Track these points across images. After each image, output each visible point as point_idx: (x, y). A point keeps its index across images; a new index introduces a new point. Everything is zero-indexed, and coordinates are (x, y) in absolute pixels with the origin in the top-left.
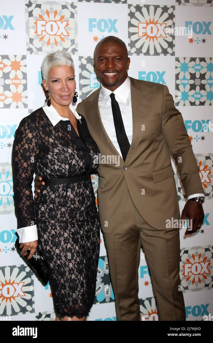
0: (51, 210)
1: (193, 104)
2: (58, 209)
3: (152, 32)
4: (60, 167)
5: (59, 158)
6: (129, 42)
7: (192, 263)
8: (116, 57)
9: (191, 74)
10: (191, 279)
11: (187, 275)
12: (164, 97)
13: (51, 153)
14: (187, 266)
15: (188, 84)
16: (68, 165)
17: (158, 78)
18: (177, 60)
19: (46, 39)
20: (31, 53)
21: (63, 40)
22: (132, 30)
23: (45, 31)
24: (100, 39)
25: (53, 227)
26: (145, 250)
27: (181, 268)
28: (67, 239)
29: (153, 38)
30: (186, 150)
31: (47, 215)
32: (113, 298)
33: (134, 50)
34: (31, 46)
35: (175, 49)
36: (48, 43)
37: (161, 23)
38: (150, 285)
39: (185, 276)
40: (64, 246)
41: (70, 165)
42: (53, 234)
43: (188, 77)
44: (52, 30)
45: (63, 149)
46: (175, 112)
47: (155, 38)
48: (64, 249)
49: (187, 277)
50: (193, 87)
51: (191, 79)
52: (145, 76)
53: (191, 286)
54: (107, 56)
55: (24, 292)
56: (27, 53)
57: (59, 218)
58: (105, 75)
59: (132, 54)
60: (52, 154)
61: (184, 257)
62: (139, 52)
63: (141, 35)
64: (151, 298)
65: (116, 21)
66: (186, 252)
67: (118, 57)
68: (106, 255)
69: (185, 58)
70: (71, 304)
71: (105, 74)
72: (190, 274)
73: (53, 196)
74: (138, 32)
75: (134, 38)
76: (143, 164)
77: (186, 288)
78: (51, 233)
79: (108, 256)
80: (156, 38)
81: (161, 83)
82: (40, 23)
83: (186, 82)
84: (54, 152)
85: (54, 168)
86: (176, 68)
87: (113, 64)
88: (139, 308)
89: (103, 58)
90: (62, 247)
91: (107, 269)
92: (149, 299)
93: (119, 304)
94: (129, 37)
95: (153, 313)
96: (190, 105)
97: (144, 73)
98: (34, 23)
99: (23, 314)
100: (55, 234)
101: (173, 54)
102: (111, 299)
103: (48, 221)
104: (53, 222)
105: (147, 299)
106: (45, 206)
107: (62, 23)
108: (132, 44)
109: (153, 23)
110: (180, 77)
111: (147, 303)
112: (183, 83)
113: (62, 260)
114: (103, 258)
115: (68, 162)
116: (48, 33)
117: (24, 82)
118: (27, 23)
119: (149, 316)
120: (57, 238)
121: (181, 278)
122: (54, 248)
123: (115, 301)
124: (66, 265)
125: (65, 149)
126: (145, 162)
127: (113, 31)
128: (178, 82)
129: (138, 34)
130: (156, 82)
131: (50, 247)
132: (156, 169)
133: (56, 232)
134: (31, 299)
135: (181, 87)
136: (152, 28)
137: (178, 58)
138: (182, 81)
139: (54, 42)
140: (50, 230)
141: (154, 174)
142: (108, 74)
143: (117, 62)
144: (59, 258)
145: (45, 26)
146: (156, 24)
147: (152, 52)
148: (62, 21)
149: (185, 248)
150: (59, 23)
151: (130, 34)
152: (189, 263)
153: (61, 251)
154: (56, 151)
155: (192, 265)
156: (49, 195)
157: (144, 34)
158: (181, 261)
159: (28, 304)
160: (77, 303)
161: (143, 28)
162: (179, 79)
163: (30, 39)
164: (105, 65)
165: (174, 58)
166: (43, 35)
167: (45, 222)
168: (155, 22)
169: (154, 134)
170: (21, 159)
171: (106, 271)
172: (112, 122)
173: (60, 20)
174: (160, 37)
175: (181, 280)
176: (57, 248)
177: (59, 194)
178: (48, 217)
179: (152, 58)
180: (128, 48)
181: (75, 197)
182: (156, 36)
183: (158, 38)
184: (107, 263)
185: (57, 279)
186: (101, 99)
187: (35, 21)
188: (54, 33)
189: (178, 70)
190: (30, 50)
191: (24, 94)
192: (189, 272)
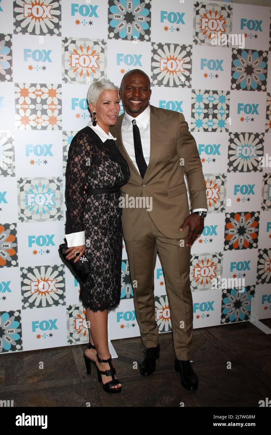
0: (95, 217)
1: (206, 130)
2: (100, 217)
3: (172, 67)
4: (108, 179)
5: (109, 170)
6: (152, 75)
7: (201, 267)
8: (142, 87)
9: (205, 104)
10: (200, 280)
11: (197, 277)
12: (179, 124)
13: (102, 165)
14: (197, 269)
15: (203, 112)
16: (115, 177)
17: (176, 106)
18: (194, 92)
19: (79, 71)
20: (66, 82)
21: (94, 71)
22: (155, 64)
23: (79, 63)
24: (127, 71)
25: (96, 233)
26: (160, 255)
27: (191, 271)
28: (107, 244)
29: (173, 72)
30: (197, 170)
31: (90, 222)
32: (132, 295)
33: (155, 82)
34: (66, 76)
35: (191, 82)
36: (81, 74)
37: (180, 59)
38: (164, 285)
39: (194, 278)
40: (104, 250)
41: (117, 176)
42: (96, 239)
43: (203, 106)
44: (84, 63)
45: (112, 163)
46: (189, 138)
47: (174, 72)
48: (104, 252)
49: (197, 279)
50: (206, 116)
51: (205, 108)
52: (165, 104)
53: (200, 287)
54: (134, 86)
55: (57, 288)
56: (63, 83)
57: (101, 225)
58: (131, 103)
59: (154, 85)
60: (103, 167)
61: (194, 262)
62: (160, 83)
63: (162, 69)
64: (165, 296)
65: (140, 56)
66: (197, 258)
67: (143, 88)
68: (127, 259)
69: (200, 91)
70: (104, 299)
71: (131, 101)
72: (199, 276)
73: (97, 204)
74: (159, 66)
75: (156, 71)
76: (158, 182)
77: (195, 288)
78: (94, 239)
79: (128, 260)
80: (176, 72)
81: (179, 111)
82: (74, 57)
83: (200, 111)
84: (105, 165)
85: (104, 179)
86: (192, 98)
87: (140, 93)
88: (154, 303)
89: (130, 87)
90: (102, 251)
91: (128, 271)
92: (164, 297)
93: (137, 299)
94: (152, 71)
95: (166, 308)
96: (203, 131)
97: (164, 102)
98: (69, 56)
99: (56, 306)
100: (97, 239)
101: (190, 86)
102: (131, 295)
103: (92, 228)
104: (96, 228)
105: (162, 296)
106: (89, 214)
107: (93, 57)
108: (155, 77)
109: (173, 59)
110: (196, 106)
111: (161, 300)
112: (198, 112)
113: (101, 262)
114: (125, 261)
115: (116, 174)
116: (82, 65)
117: (59, 107)
118: (63, 56)
119: (163, 311)
120: (99, 243)
121: (191, 280)
122: (95, 251)
123: (134, 297)
124: (104, 266)
125: (114, 163)
126: (160, 180)
127: (138, 65)
128: (194, 111)
129: (159, 68)
130: (174, 111)
131: (92, 250)
132: (171, 186)
133: (98, 238)
134: (63, 294)
135: (196, 115)
136: (172, 63)
137: (194, 90)
138: (197, 110)
139: (86, 74)
140: (93, 236)
141: (168, 190)
142: (134, 102)
143: (142, 92)
144: (99, 260)
145: (78, 59)
146: (175, 60)
147: (171, 84)
148: (93, 55)
149: (195, 254)
150: (91, 57)
151: (153, 68)
152: (199, 267)
153: (101, 254)
154: (107, 164)
155: (201, 269)
156: (93, 203)
157: (165, 68)
158: (192, 265)
159: (60, 298)
160: (109, 298)
161: (164, 63)
162: (194, 108)
163: (65, 70)
164: (132, 94)
165: (190, 90)
166: (77, 67)
167: (88, 229)
168: (175, 58)
169: (169, 156)
170: (80, 170)
171: (127, 273)
172: (132, 145)
173: (92, 55)
174: (179, 71)
175: (191, 281)
176: (98, 251)
177: (102, 202)
178: (92, 224)
179: (171, 90)
180: (151, 80)
181: (114, 205)
182: (176, 71)
183: (177, 72)
184: (128, 266)
185: (94, 278)
186: (124, 124)
187: (70, 55)
188: (86, 65)
189: (194, 101)
190: (65, 80)
191: (59, 118)
192: (198, 275)
